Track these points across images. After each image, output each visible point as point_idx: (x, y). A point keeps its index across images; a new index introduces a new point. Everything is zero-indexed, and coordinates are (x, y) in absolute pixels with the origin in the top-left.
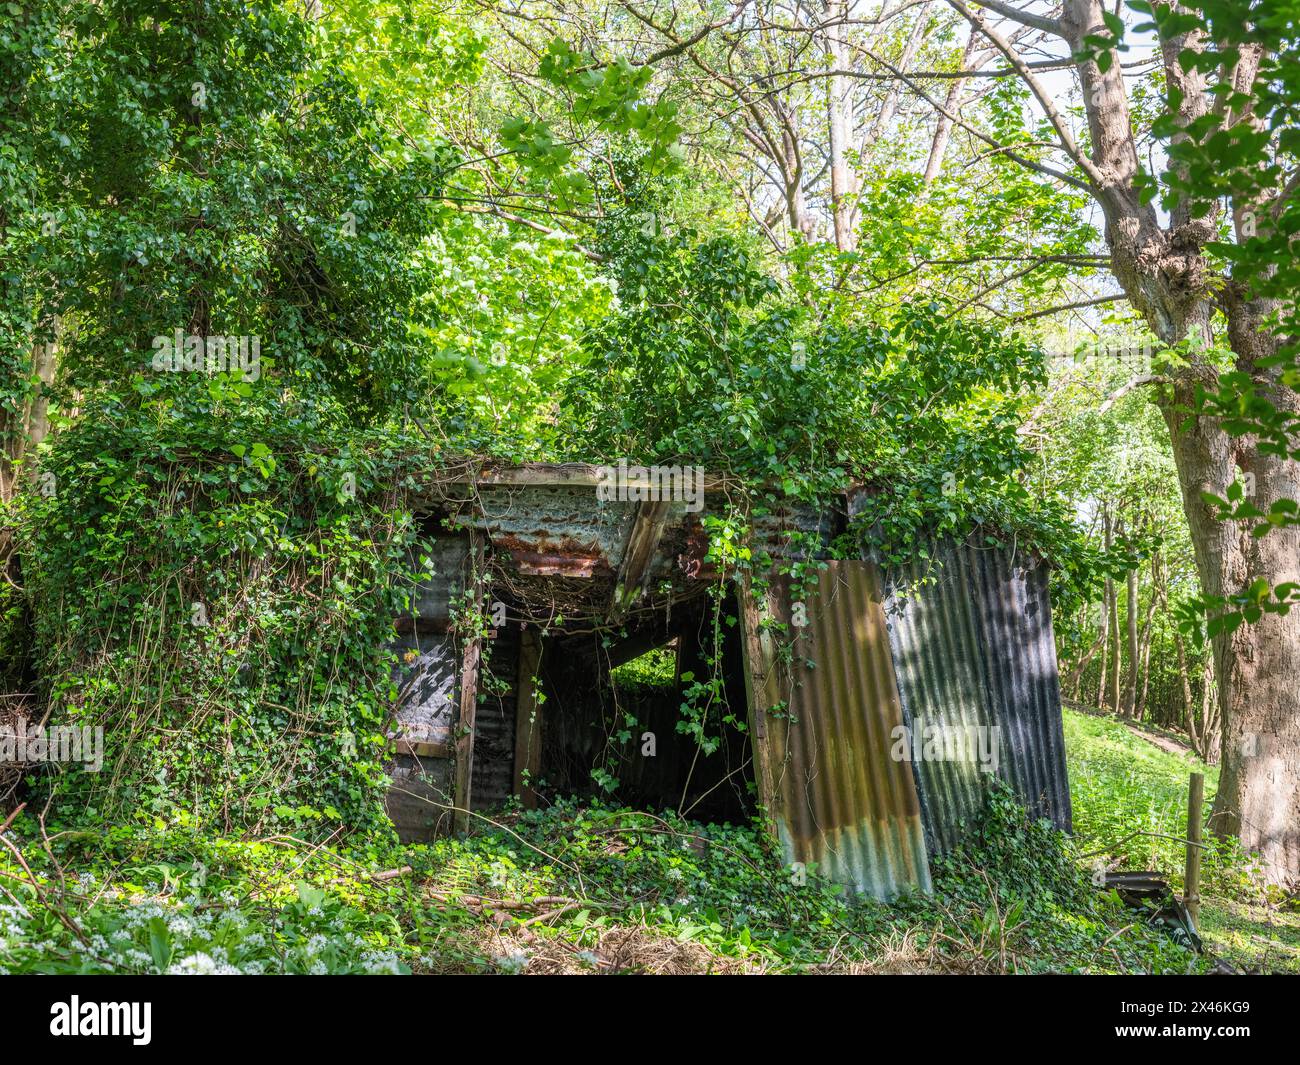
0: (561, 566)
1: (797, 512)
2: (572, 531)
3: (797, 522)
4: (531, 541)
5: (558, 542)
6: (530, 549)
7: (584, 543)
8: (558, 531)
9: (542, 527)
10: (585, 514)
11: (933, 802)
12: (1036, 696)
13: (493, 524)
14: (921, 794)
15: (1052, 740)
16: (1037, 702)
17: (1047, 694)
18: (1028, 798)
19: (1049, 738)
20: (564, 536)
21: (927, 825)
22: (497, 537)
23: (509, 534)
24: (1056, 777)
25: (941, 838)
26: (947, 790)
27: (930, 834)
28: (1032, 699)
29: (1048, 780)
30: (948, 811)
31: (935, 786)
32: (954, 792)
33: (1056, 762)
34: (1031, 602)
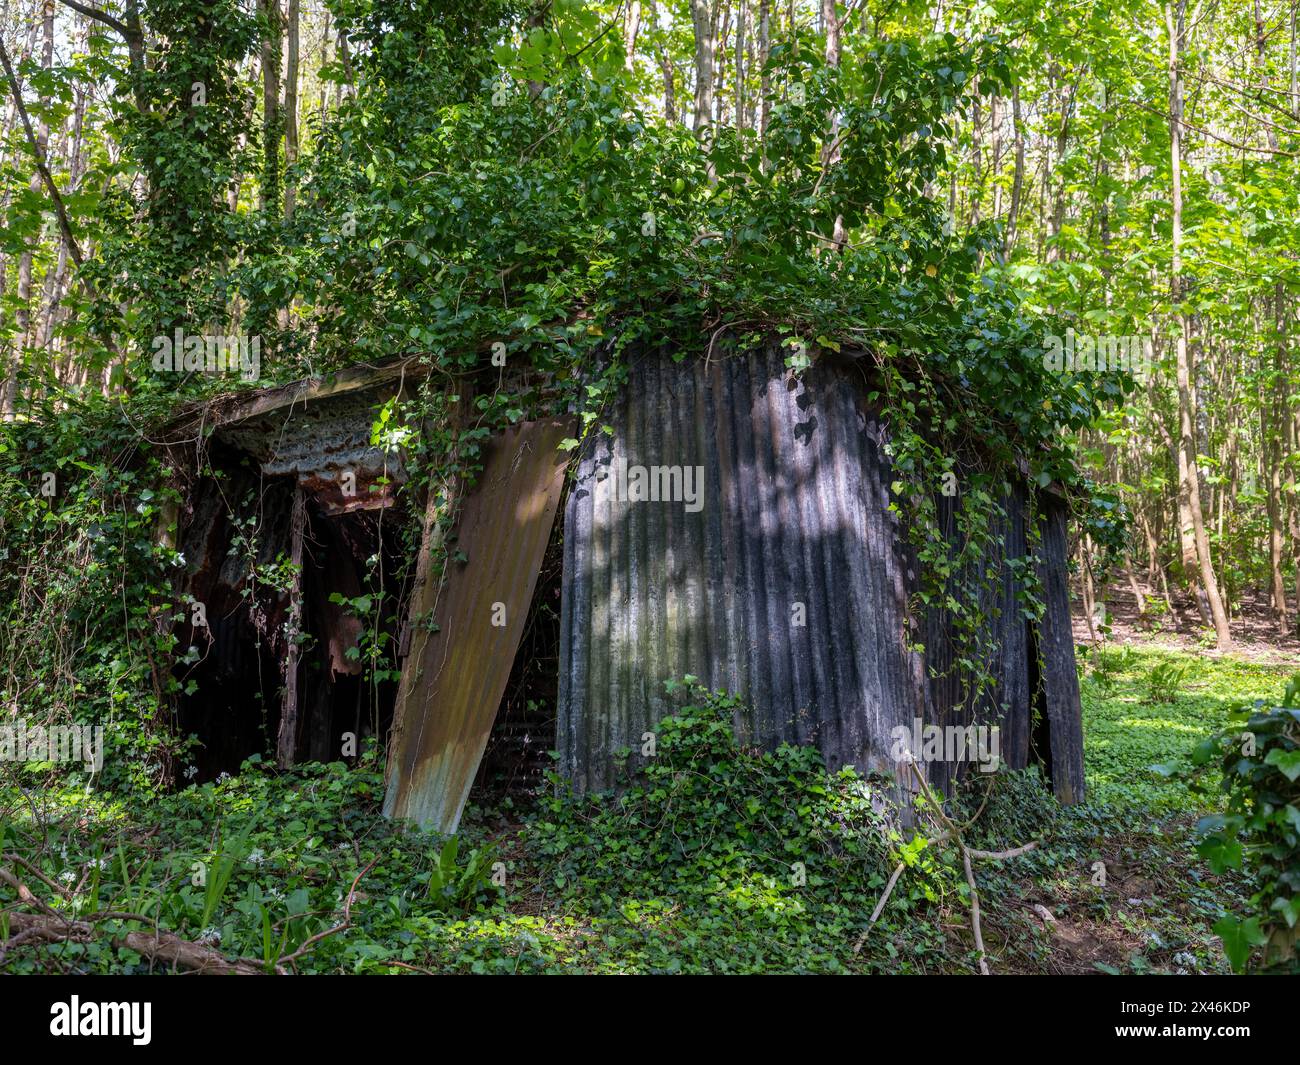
0: (363, 499)
4: (328, 477)
11: (587, 723)
12: (808, 560)
13: (292, 466)
14: (569, 712)
15: (833, 626)
16: (809, 570)
17: (828, 555)
18: (772, 715)
19: (829, 622)
20: (352, 464)
21: (569, 756)
22: (303, 479)
23: (310, 473)
24: (840, 682)
25: (587, 772)
26: (614, 706)
27: (569, 766)
28: (802, 566)
29: (823, 688)
30: (609, 735)
31: (596, 702)
32: (628, 709)
33: (841, 660)
34: (806, 420)
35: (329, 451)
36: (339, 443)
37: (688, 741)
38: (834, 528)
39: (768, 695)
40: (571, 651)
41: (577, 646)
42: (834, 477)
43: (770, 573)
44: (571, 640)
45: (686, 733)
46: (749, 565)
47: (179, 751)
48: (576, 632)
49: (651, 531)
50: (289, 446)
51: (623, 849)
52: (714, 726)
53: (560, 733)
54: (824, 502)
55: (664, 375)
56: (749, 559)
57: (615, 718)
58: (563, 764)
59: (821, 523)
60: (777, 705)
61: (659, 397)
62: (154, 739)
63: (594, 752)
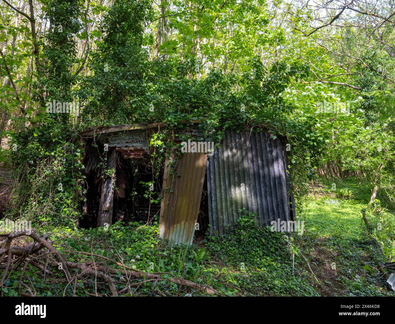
0: (134, 155)
1: (195, 130)
2: (134, 145)
3: (196, 134)
4: (125, 149)
5: (132, 148)
6: (126, 151)
7: (139, 148)
8: (131, 145)
9: (127, 144)
10: (136, 139)
11: (217, 218)
12: (272, 182)
13: (115, 145)
14: (212, 215)
15: (278, 198)
16: (272, 185)
17: (277, 182)
18: (264, 218)
19: (277, 197)
20: (133, 146)
21: (213, 226)
22: (117, 149)
23: (120, 147)
24: (280, 211)
25: (218, 230)
26: (224, 214)
27: (214, 228)
28: (270, 184)
29: (276, 213)
30: (223, 221)
31: (220, 213)
32: (228, 215)
33: (280, 206)
34: (271, 150)
35: (127, 142)
36: (130, 141)
37: (246, 224)
38: (278, 175)
39: (263, 214)
40: (211, 200)
41: (213, 199)
42: (278, 164)
43: (262, 185)
44: (211, 198)
45: (245, 222)
46: (257, 182)
47: (80, 216)
48: (213, 195)
49: (231, 172)
50: (115, 140)
51: (234, 250)
52: (252, 221)
53: (210, 220)
54: (276, 169)
55: (232, 135)
56: (257, 181)
57: (225, 217)
58: (212, 228)
59: (275, 174)
60: (265, 216)
61: (231, 140)
62: (76, 213)
63: (220, 225)
